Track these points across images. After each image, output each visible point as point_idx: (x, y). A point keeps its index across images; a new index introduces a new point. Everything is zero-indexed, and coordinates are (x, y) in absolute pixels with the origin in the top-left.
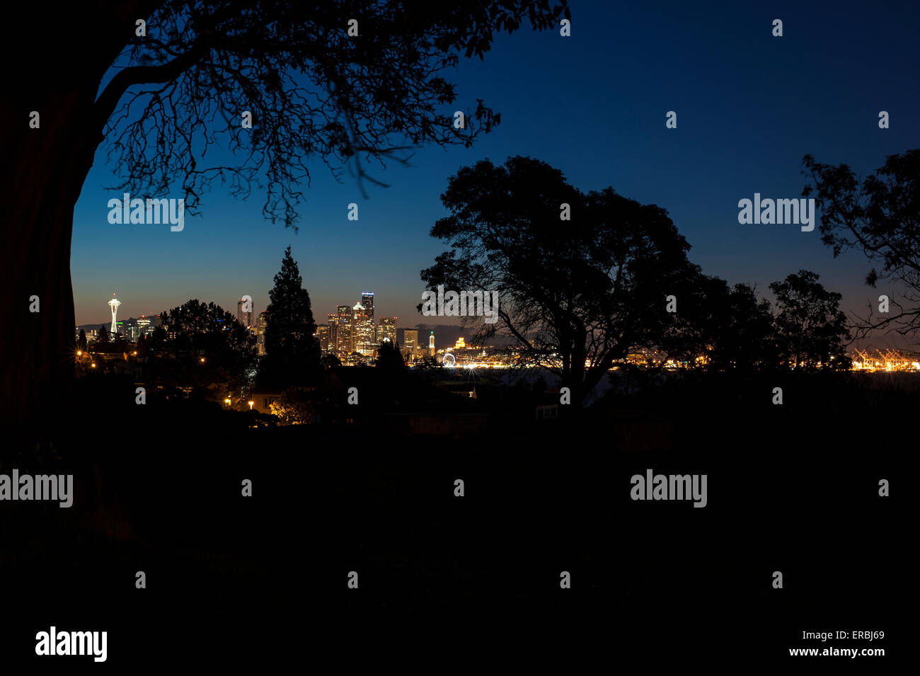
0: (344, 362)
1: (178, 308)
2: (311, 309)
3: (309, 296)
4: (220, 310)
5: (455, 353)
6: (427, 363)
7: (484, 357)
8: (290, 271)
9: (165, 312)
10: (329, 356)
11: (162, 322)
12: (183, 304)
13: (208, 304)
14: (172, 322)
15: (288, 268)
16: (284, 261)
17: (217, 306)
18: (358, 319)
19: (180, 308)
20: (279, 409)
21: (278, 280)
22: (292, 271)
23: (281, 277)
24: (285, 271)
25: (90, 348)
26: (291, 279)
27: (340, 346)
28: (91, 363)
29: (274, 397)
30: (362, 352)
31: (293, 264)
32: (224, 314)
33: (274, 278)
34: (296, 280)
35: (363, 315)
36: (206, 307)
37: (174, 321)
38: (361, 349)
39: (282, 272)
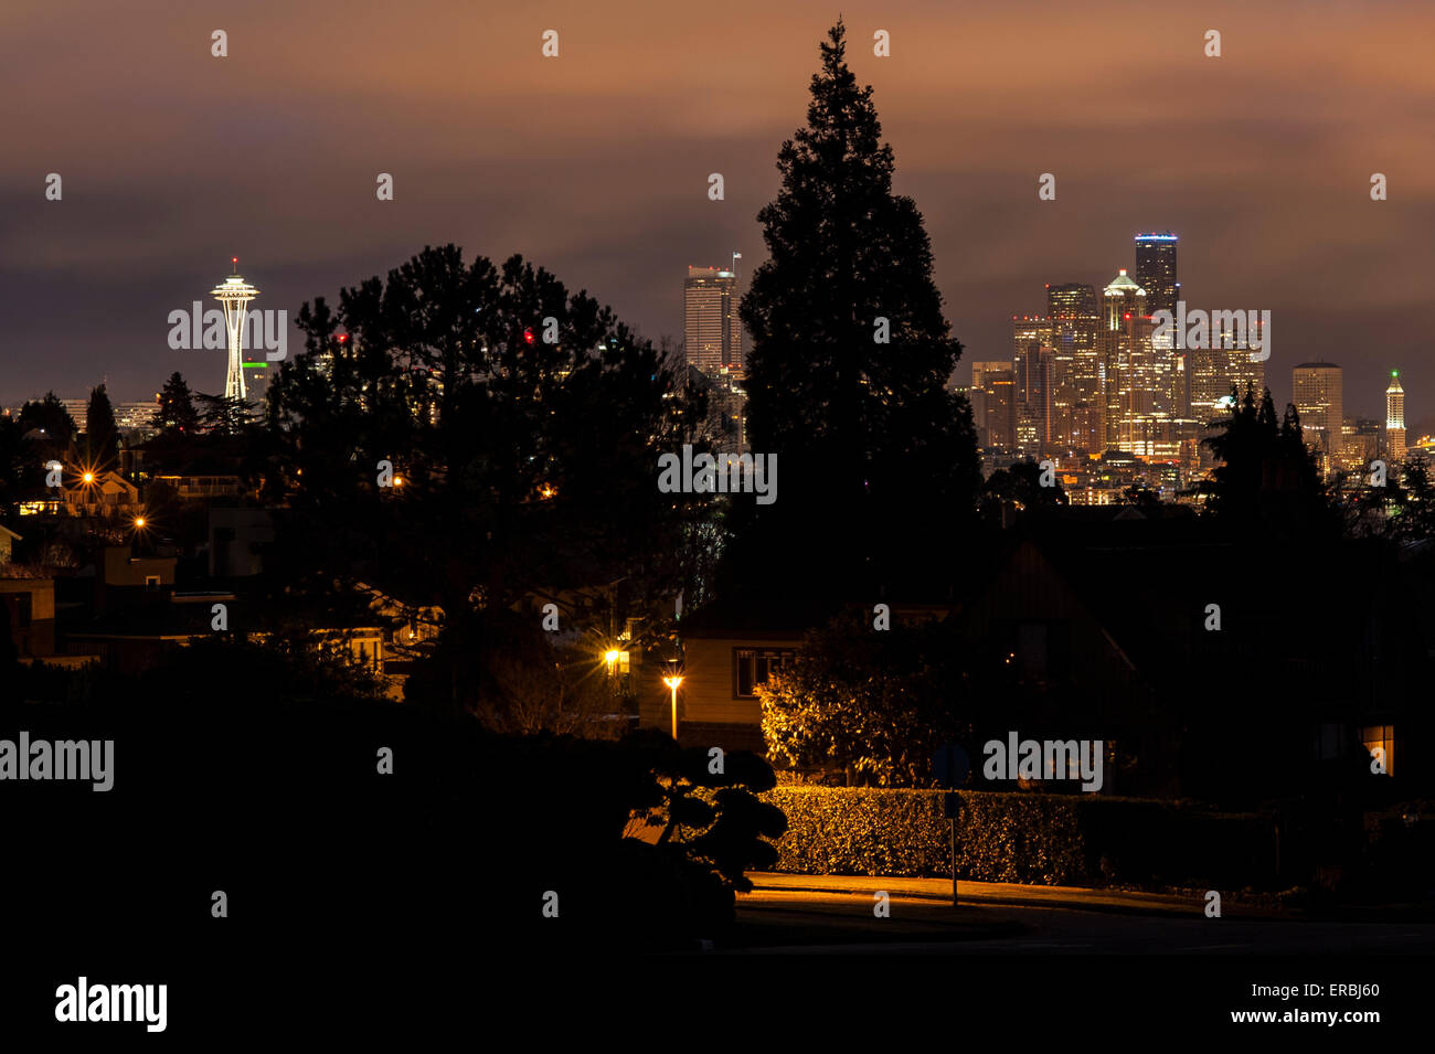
0: (1073, 488)
1: (375, 284)
2: (933, 278)
3: (924, 227)
8: (842, 123)
9: (320, 302)
10: (1017, 468)
11: (310, 344)
12: (398, 265)
13: (498, 263)
14: (348, 343)
15: (835, 110)
16: (818, 87)
17: (541, 270)
18: (1123, 330)
19: (385, 283)
20: (796, 706)
21: (796, 163)
22: (851, 126)
23: (809, 151)
24: (823, 126)
25: (129, 457)
26: (847, 156)
27: (1056, 430)
28: (130, 516)
29: (778, 651)
30: (1139, 451)
31: (855, 96)
32: (568, 306)
33: (781, 156)
34: (867, 162)
35: (1141, 315)
36: (493, 279)
37: (356, 336)
38: (1137, 438)
39: (811, 131)
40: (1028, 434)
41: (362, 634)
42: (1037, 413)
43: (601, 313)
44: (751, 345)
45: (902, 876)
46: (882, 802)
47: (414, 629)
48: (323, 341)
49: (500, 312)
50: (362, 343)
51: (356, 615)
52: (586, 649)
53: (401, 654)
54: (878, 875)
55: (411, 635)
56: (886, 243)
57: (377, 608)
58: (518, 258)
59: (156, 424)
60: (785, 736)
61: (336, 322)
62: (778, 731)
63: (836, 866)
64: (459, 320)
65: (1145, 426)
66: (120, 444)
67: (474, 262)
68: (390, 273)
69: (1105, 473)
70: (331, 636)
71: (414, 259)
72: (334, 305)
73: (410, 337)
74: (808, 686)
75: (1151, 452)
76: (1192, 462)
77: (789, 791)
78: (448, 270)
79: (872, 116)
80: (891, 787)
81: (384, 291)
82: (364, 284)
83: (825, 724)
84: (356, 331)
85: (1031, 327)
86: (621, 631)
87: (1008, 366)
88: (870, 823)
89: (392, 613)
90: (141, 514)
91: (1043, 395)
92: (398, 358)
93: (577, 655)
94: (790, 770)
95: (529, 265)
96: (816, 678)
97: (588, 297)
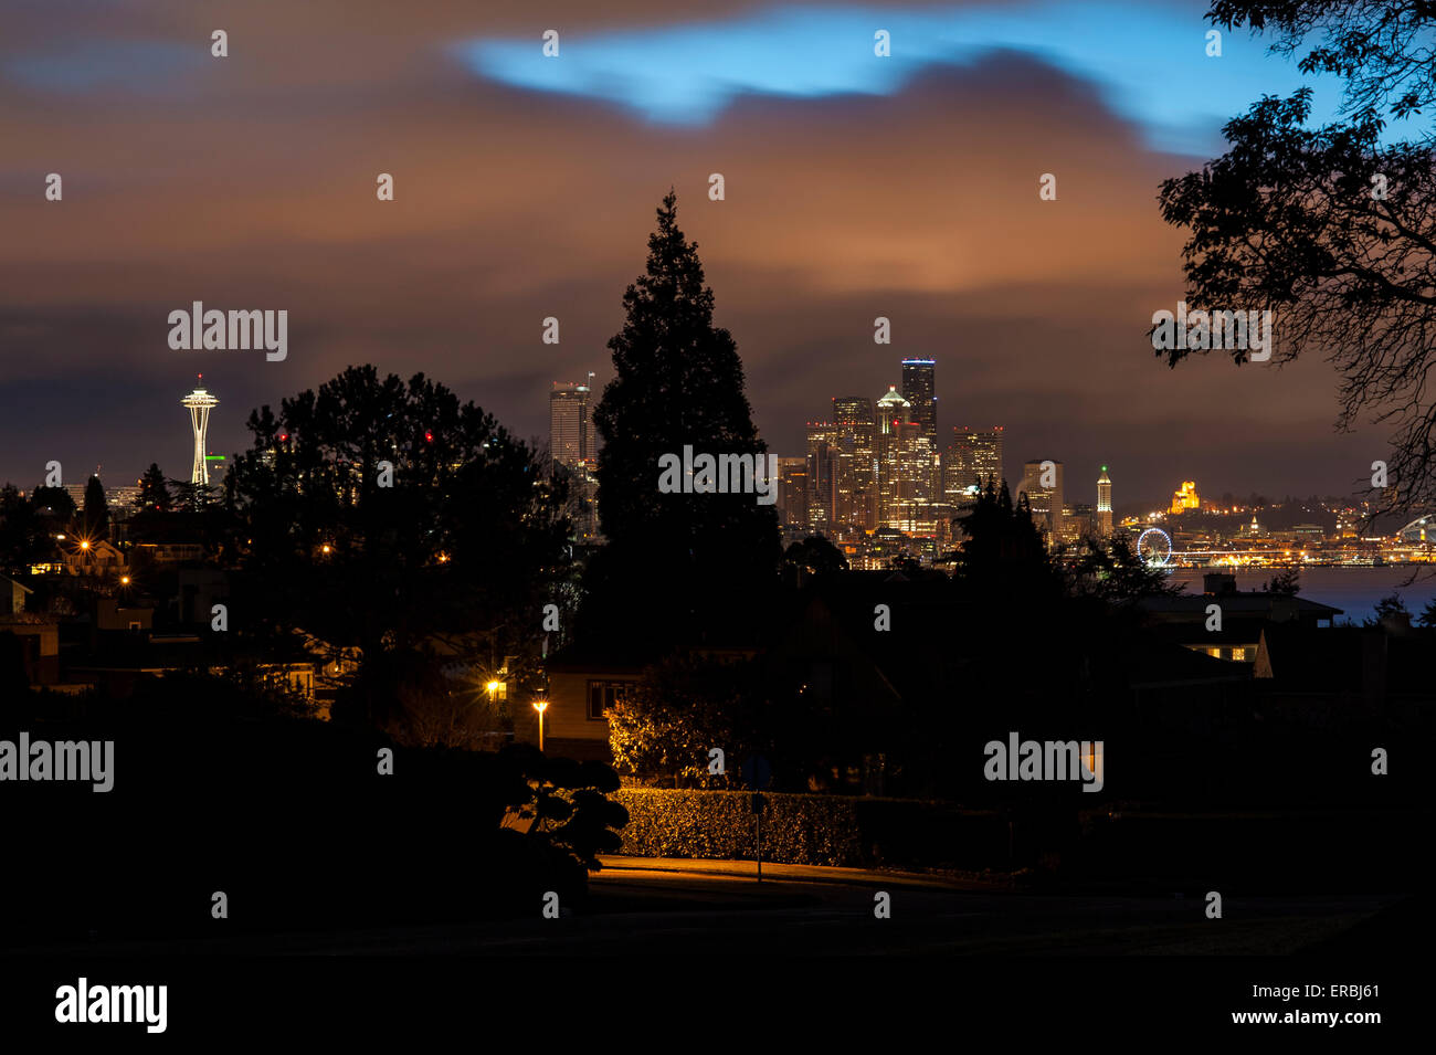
0: (852, 556)
1: (310, 393)
2: (744, 392)
3: (737, 352)
4: (441, 399)
5: (1171, 524)
6: (1099, 558)
7: (1255, 537)
8: (673, 271)
9: (266, 409)
10: (810, 541)
11: (258, 442)
12: (326, 380)
13: (405, 378)
14: (288, 442)
15: (668, 263)
16: (655, 244)
17: (439, 385)
18: (893, 434)
19: (317, 395)
20: (636, 725)
21: (638, 302)
22: (680, 273)
23: (648, 293)
24: (658, 273)
25: (117, 529)
26: (677, 297)
27: (840, 511)
28: (119, 575)
29: (622, 683)
30: (905, 528)
31: (684, 250)
32: (460, 413)
33: (625, 297)
34: (693, 302)
35: (907, 422)
36: (401, 391)
37: (294, 436)
38: (903, 518)
39: (650, 278)
40: (818, 514)
41: (298, 668)
42: (825, 497)
43: (485, 418)
44: (602, 444)
45: (718, 858)
46: (703, 801)
47: (339, 665)
48: (268, 439)
49: (406, 417)
50: (299, 442)
51: (294, 653)
52: (473, 681)
53: (328, 684)
54: (700, 858)
55: (336, 669)
56: (708, 365)
57: (310, 648)
58: (421, 375)
59: (138, 503)
60: (628, 749)
61: (278, 425)
62: (622, 745)
63: (666, 850)
64: (375, 423)
65: (909, 508)
66: (110, 519)
67: (386, 378)
68: (321, 387)
69: (878, 545)
70: (274, 669)
71: (340, 376)
72: (277, 412)
73: (336, 437)
74: (645, 710)
75: (913, 529)
76: (946, 537)
77: (631, 792)
78: (366, 384)
79: (697, 266)
80: (710, 789)
81: (316, 401)
82: (300, 395)
83: (659, 740)
84: (295, 432)
85: (821, 431)
86: (499, 667)
87: (803, 461)
88: (694, 817)
89: (321, 652)
90: (125, 574)
91: (830, 483)
92: (326, 453)
93: (465, 686)
94: (631, 775)
95: (429, 381)
96: (651, 704)
97: (475, 406)
